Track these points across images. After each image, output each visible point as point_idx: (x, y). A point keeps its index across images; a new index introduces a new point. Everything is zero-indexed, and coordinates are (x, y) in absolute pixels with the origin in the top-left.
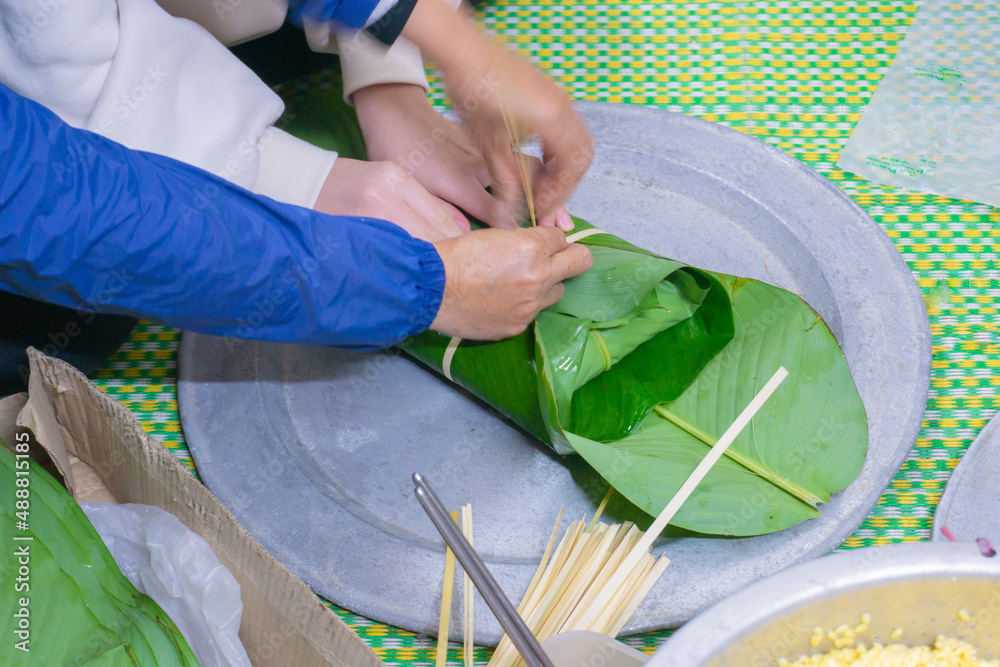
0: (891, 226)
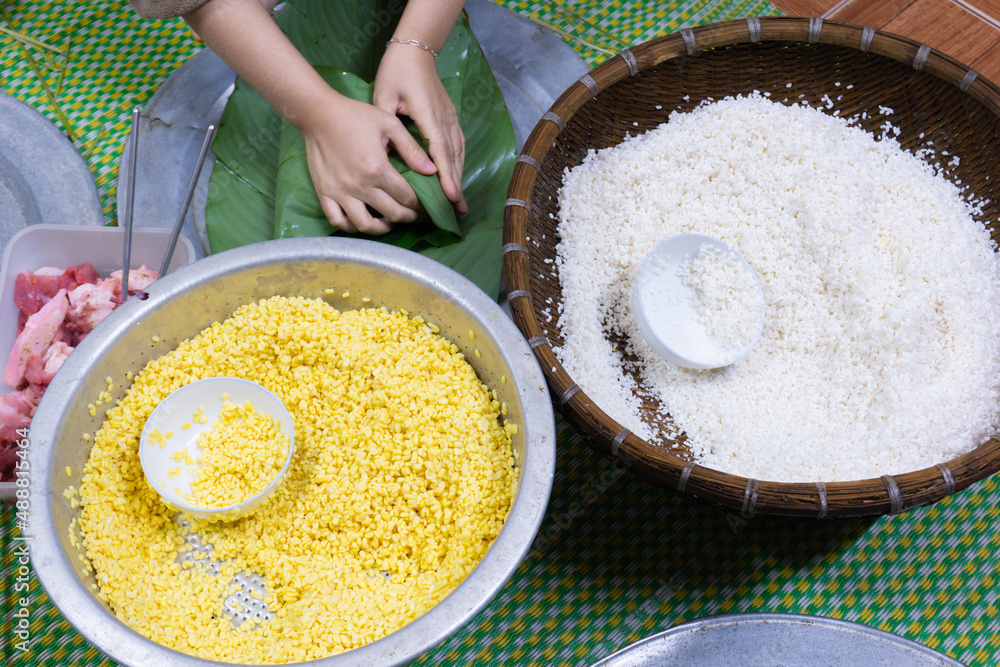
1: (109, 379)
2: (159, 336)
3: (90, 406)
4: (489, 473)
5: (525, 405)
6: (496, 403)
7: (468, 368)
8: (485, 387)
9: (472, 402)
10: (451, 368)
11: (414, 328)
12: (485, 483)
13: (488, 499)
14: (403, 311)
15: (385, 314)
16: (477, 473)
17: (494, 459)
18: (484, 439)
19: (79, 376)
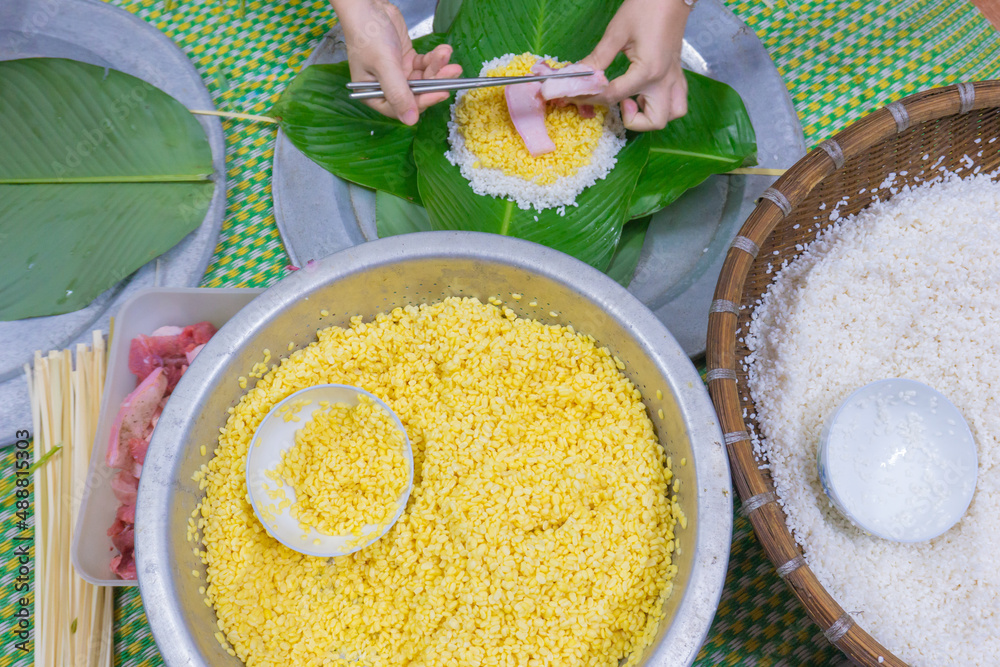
0: (158, 21)
1: (267, 351)
2: (328, 310)
3: (241, 378)
4: (643, 560)
5: (702, 510)
6: (668, 473)
7: (646, 423)
8: (660, 449)
9: (642, 469)
10: (628, 417)
11: (598, 358)
12: (637, 570)
13: (636, 590)
14: (589, 336)
15: (570, 335)
16: (630, 557)
17: (653, 542)
18: (645, 517)
19: (232, 350)
